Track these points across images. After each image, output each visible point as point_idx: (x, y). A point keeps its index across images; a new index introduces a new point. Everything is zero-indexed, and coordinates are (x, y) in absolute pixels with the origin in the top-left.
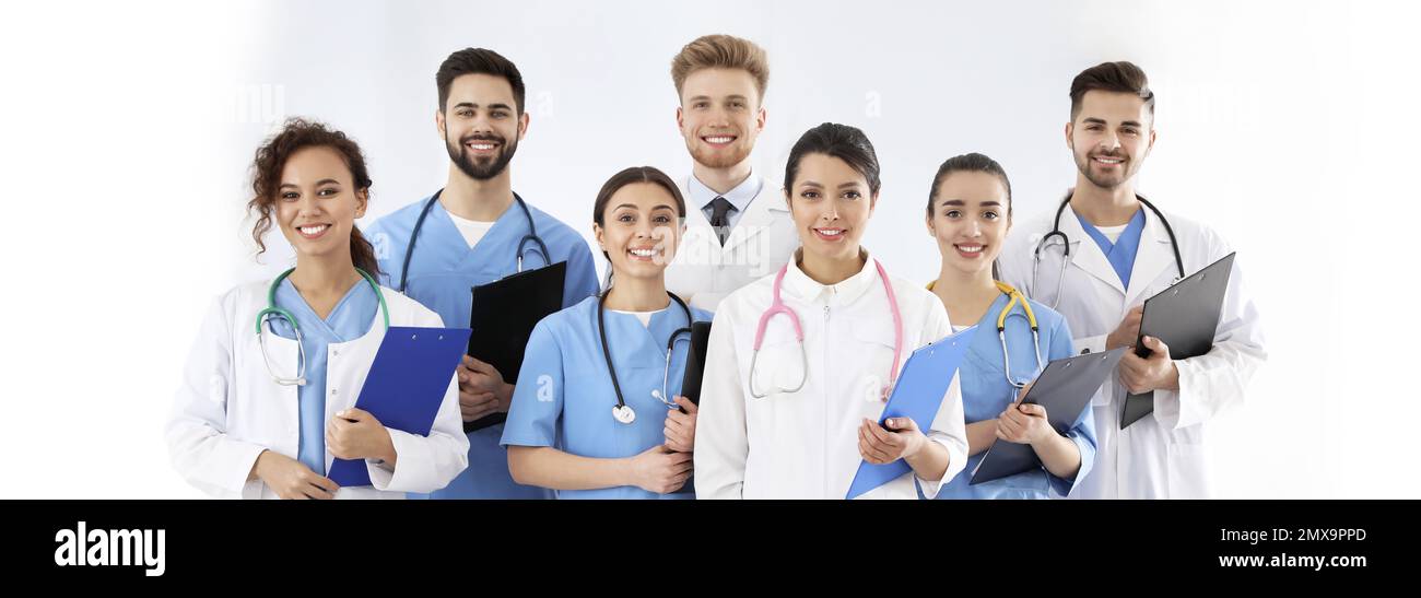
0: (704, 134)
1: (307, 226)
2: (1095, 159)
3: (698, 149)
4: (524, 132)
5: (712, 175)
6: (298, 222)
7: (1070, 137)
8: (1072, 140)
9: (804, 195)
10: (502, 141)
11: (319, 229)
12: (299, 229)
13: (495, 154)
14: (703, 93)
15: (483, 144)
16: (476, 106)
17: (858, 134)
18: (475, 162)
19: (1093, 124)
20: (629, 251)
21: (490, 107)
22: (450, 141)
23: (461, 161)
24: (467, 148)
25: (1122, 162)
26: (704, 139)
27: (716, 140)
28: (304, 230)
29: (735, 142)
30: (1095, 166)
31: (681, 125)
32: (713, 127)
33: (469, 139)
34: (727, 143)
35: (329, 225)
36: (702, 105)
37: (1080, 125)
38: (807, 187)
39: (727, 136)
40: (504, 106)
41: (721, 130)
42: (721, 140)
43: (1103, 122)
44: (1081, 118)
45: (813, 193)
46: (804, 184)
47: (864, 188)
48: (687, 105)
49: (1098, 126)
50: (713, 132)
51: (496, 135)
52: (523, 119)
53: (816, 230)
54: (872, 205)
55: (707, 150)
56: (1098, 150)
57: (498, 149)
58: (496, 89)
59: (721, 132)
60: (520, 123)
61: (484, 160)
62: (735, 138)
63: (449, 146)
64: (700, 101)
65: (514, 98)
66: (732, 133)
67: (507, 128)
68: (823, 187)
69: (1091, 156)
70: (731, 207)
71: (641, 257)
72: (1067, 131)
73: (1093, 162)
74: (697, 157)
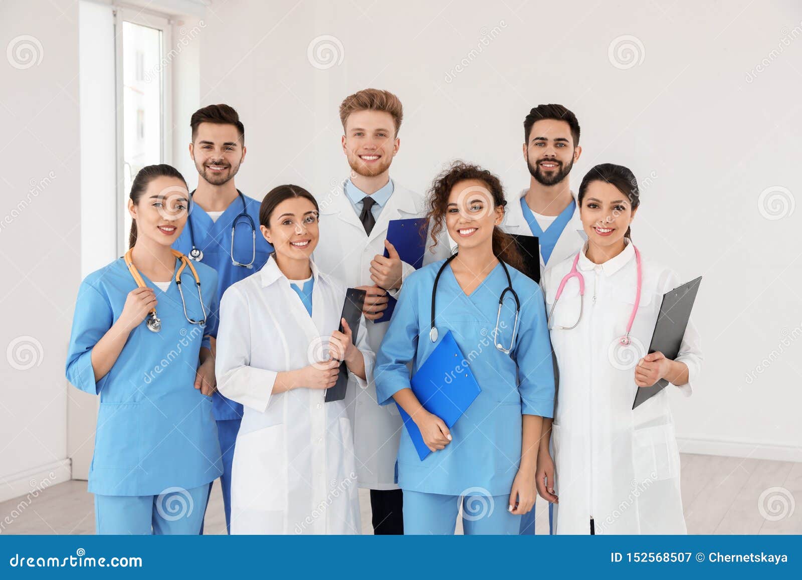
0: (360, 154)
1: (463, 229)
2: (208, 167)
3: (356, 163)
4: (577, 159)
5: (363, 181)
6: (458, 227)
7: (193, 153)
8: (194, 155)
9: (589, 206)
10: (560, 163)
11: (470, 231)
12: (459, 231)
13: (556, 170)
14: (360, 127)
15: (550, 164)
16: (546, 139)
17: (627, 171)
18: (544, 174)
19: (206, 145)
20: (291, 243)
21: (555, 140)
22: (531, 162)
23: (536, 174)
24: (540, 166)
25: (225, 168)
26: (360, 156)
27: (368, 158)
28: (462, 232)
29: (380, 159)
30: (209, 172)
31: (344, 147)
32: (366, 149)
33: (541, 161)
34: (375, 160)
35: (477, 229)
36: (359, 134)
37: (198, 146)
38: (591, 201)
39: (375, 155)
40: (564, 140)
41: (371, 151)
42: (371, 158)
43: (212, 143)
44: (198, 140)
45: (595, 206)
46: (589, 199)
47: (628, 205)
48: (349, 134)
49: (209, 146)
50: (366, 152)
51: (557, 159)
52: (577, 150)
53: (595, 228)
54: (632, 216)
55: (362, 164)
56: (210, 161)
57: (559, 167)
58: (561, 129)
59: (371, 152)
60: (575, 152)
61: (549, 173)
62: (380, 156)
63: (529, 164)
64: (359, 132)
65: (572, 134)
66: (379, 154)
67: (566, 156)
68: (601, 202)
69: (205, 165)
70: (374, 203)
71: (300, 246)
72: (190, 149)
73: (207, 169)
74: (355, 168)
